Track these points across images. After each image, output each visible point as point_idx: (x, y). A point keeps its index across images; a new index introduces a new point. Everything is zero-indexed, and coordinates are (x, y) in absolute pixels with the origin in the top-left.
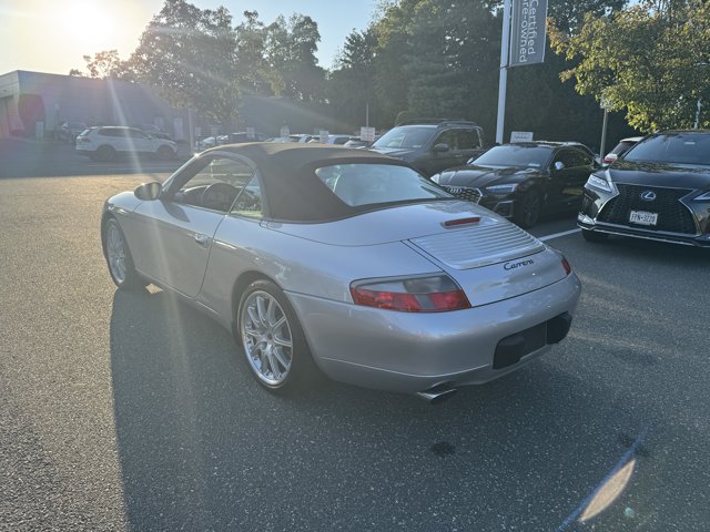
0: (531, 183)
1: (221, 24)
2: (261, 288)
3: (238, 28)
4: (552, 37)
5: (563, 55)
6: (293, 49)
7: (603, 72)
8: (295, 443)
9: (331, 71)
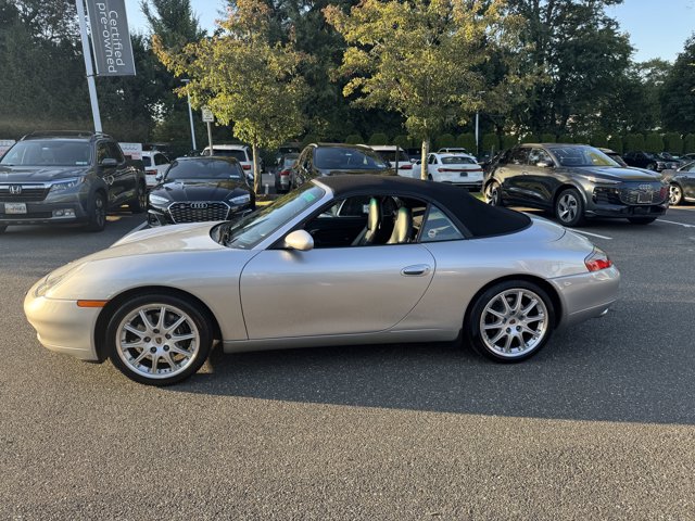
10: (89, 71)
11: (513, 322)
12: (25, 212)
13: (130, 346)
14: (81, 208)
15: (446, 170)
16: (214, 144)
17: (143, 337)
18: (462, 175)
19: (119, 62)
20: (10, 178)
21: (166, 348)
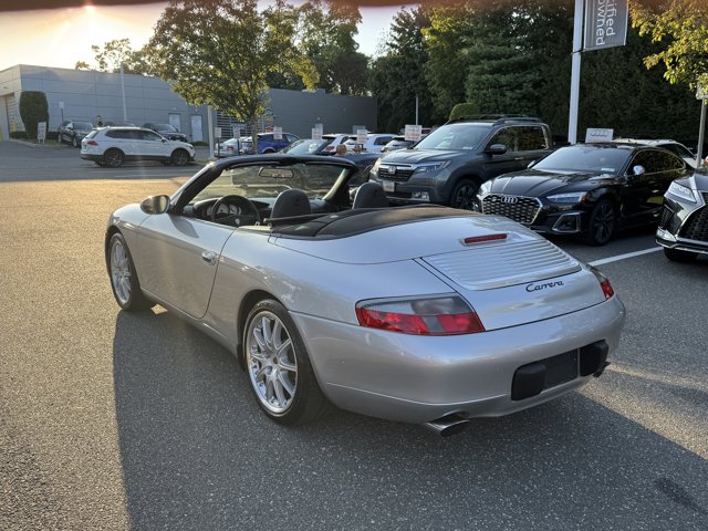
0: (604, 190)
1: (245, 9)
2: (267, 307)
3: (264, 13)
4: (634, 16)
5: (648, 36)
6: (330, 33)
7: (698, 56)
8: (296, 473)
9: (375, 58)
10: (576, 45)
12: (393, 190)
19: (610, 31)
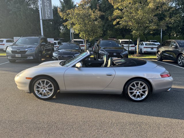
10: (41, 18)
11: (138, 90)
12: (20, 57)
13: (38, 89)
14: (35, 56)
15: (146, 47)
16: (74, 39)
17: (40, 87)
18: (151, 49)
19: (49, 15)
20: (17, 48)
21: (46, 91)
